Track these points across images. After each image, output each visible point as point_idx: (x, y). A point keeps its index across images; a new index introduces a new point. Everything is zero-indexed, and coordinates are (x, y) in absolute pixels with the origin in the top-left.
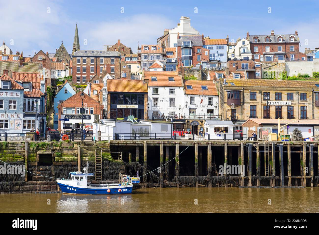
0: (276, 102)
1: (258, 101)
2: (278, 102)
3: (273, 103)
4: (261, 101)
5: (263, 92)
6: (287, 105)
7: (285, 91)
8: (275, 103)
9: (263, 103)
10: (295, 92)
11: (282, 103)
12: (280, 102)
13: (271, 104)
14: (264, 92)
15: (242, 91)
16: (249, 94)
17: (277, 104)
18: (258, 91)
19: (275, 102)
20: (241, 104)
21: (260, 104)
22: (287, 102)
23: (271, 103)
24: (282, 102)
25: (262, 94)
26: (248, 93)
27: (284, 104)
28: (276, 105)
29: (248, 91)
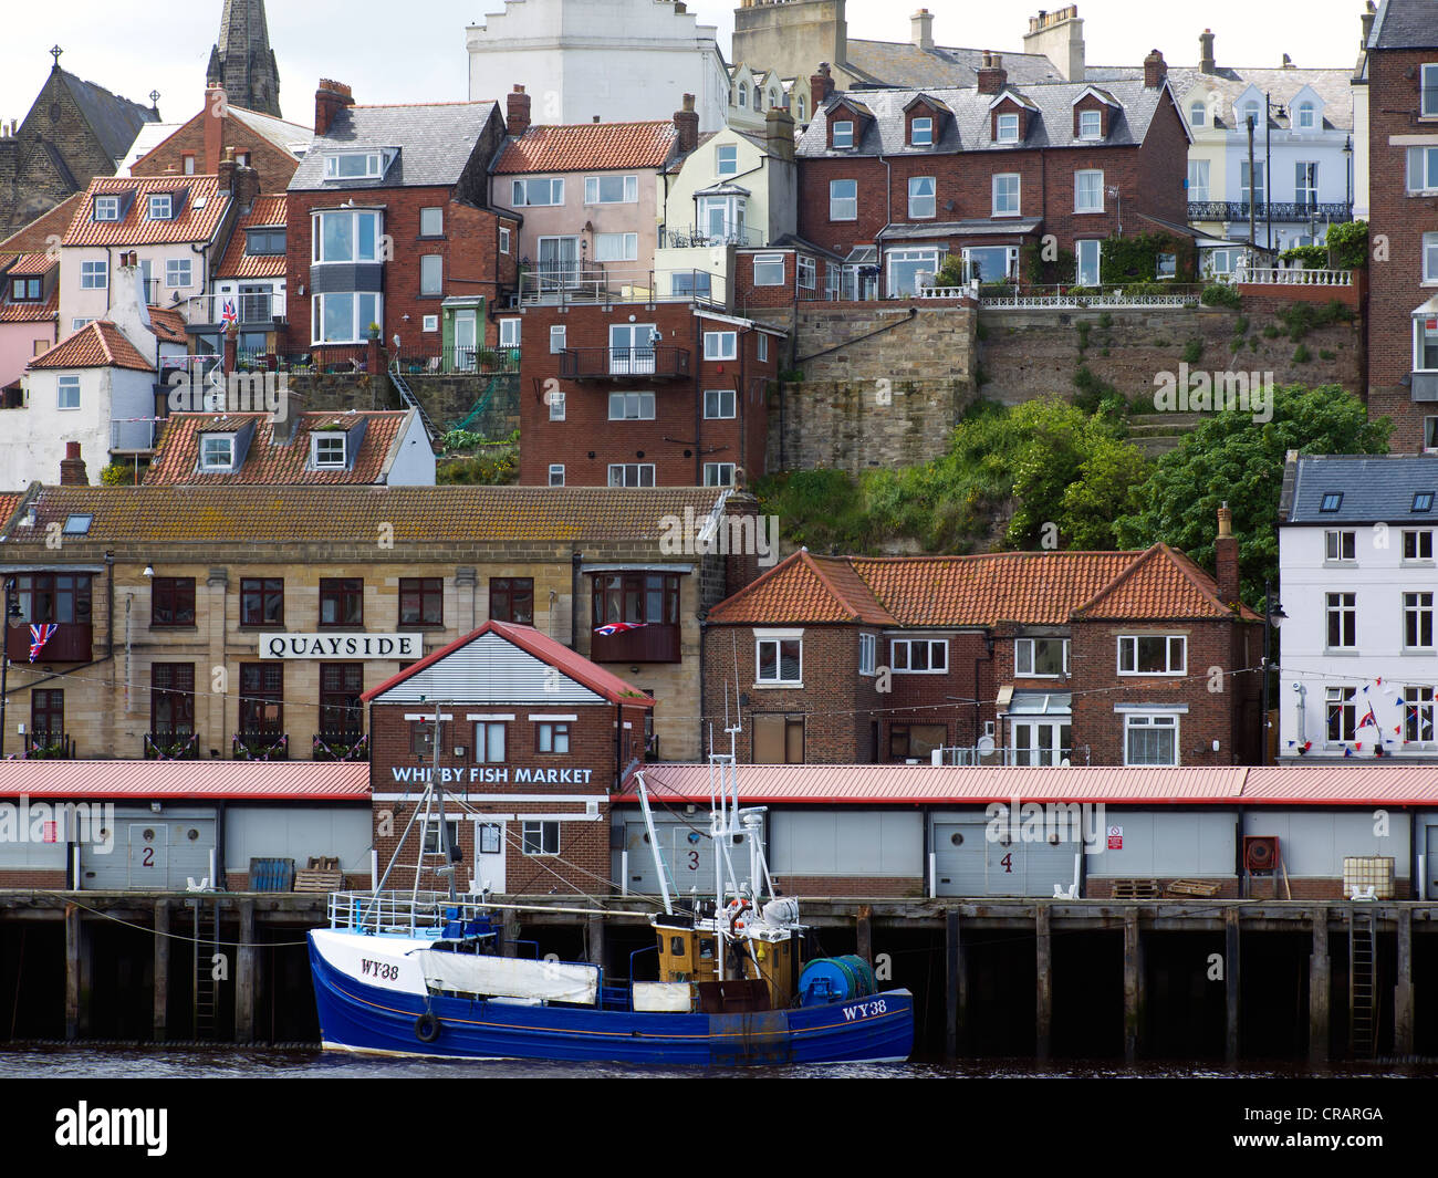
0: (324, 638)
1: (199, 636)
2: (335, 636)
3: (299, 647)
4: (225, 632)
5: (235, 573)
6: (396, 654)
7: (383, 568)
8: (311, 644)
9: (236, 646)
10: (452, 567)
11: (361, 646)
12: (345, 636)
13: (289, 654)
14: (243, 579)
15: (98, 573)
16: (144, 593)
17: (329, 655)
18: (201, 573)
19: (312, 638)
20: (96, 657)
21: (217, 653)
22: (396, 638)
23: (289, 644)
24: (360, 638)
25: (227, 588)
26: (140, 580)
27: (375, 654)
28: (318, 655)
29: (135, 573)
